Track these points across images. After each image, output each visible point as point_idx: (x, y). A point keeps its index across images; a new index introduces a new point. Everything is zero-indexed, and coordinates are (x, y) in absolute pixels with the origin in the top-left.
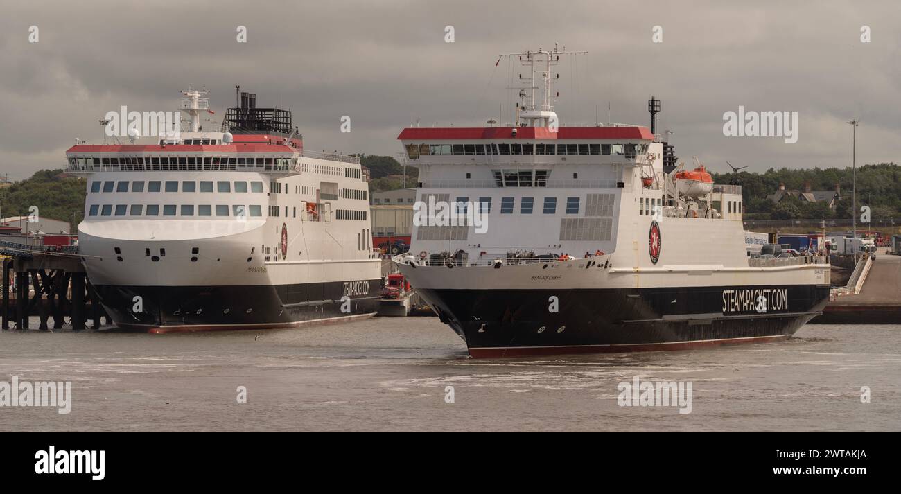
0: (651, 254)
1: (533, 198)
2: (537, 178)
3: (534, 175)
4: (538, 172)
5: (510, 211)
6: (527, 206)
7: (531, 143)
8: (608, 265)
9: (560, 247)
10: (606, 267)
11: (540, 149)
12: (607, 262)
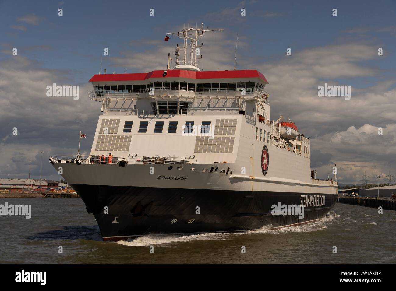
0: (263, 168)
1: (177, 122)
2: (181, 107)
3: (179, 106)
4: (182, 103)
5: (161, 131)
6: (173, 127)
7: (176, 81)
8: (229, 172)
9: (194, 158)
10: (227, 173)
11: (184, 86)
12: (228, 169)
